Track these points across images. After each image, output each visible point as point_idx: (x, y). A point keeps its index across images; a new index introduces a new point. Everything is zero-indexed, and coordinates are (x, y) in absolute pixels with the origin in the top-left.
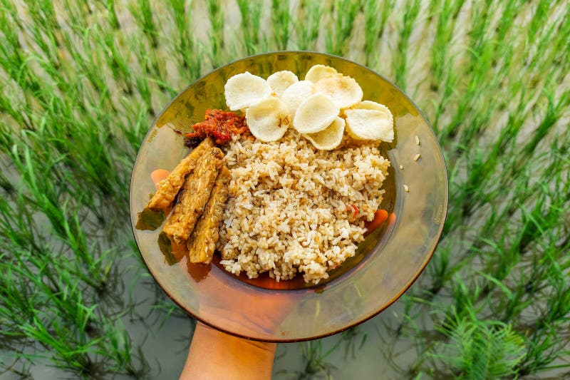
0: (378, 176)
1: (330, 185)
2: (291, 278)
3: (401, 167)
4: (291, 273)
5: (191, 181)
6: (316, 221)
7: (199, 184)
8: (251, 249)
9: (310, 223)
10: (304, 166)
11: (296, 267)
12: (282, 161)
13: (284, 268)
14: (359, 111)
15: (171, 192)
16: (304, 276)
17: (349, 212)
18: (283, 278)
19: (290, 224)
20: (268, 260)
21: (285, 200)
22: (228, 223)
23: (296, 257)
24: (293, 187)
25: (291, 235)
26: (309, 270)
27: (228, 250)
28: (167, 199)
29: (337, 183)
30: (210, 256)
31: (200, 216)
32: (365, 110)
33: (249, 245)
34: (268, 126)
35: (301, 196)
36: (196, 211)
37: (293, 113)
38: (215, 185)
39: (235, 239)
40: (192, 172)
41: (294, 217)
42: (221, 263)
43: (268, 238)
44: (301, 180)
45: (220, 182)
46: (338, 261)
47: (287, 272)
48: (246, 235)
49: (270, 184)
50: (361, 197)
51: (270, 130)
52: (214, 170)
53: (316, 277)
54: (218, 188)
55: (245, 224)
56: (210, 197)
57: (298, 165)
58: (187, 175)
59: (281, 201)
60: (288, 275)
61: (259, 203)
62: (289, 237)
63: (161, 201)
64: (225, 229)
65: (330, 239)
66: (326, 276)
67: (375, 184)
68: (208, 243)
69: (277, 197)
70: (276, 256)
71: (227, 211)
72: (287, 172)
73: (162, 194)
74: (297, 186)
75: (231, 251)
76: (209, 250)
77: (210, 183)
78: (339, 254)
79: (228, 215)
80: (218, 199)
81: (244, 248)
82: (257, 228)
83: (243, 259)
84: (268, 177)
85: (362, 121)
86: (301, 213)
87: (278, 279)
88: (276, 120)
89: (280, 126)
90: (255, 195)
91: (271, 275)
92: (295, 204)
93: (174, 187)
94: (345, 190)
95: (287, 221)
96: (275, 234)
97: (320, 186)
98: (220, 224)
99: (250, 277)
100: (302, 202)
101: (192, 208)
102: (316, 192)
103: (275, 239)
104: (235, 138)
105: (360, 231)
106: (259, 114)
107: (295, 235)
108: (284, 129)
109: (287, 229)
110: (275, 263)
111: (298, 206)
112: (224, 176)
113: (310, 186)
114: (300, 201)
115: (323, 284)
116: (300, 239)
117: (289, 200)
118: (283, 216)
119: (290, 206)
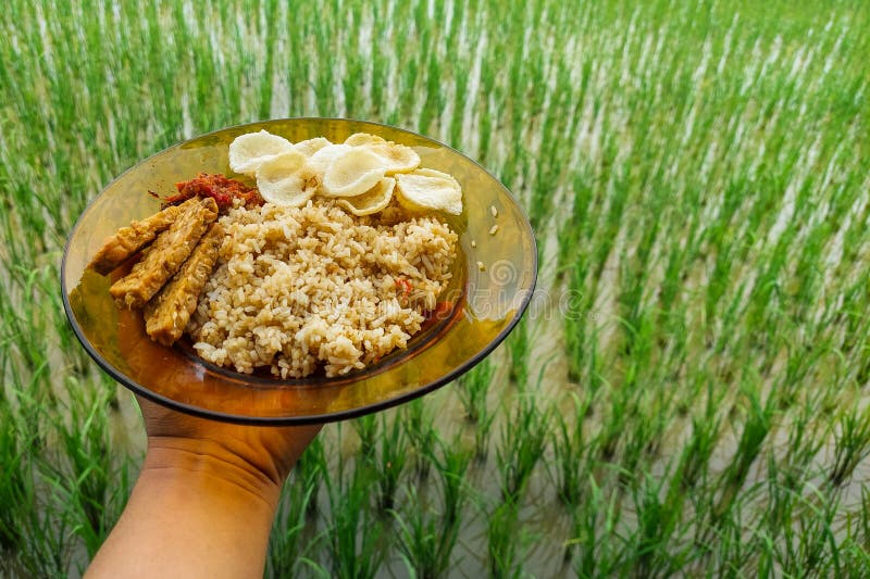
0: (440, 246)
1: (370, 257)
2: (305, 374)
3: (473, 243)
4: (306, 362)
5: (164, 237)
6: (350, 294)
7: (177, 240)
8: (246, 330)
9: (339, 297)
10: (336, 226)
11: (313, 351)
12: (303, 220)
13: (295, 354)
14: (414, 177)
15: (132, 239)
16: (326, 368)
17: (398, 289)
18: (292, 373)
19: (311, 294)
20: (272, 339)
21: (304, 264)
22: (212, 297)
23: (315, 333)
24: (318, 251)
25: (310, 311)
26: (333, 349)
27: (208, 329)
28: (124, 247)
29: (384, 252)
30: (178, 328)
31: (170, 276)
32: (423, 177)
33: (241, 323)
34: (286, 189)
35: (330, 260)
36: (166, 266)
37: (323, 174)
38: (199, 243)
39: (221, 315)
40: (167, 227)
41: (316, 284)
42: (195, 346)
43: (273, 307)
44: (331, 242)
45: (207, 241)
46: (380, 344)
47: (299, 362)
48: (240, 310)
49: (283, 246)
50: (414, 272)
51: (289, 194)
52: (202, 219)
53: (345, 362)
54: (204, 246)
55: (240, 295)
56: (190, 257)
57: (329, 224)
58: (161, 230)
59: (298, 267)
60: (300, 370)
61: (263, 271)
62: (306, 313)
63: (115, 246)
64: (208, 304)
65: (369, 318)
66: (360, 365)
67: (436, 255)
68: (178, 308)
69: (293, 260)
70: (284, 335)
71: (213, 280)
72: (310, 233)
73: (118, 238)
74: (324, 248)
75: (212, 331)
76: (179, 318)
77: (192, 236)
78: (382, 339)
79: (215, 285)
80: (200, 261)
81: (237, 326)
82: (258, 295)
83: (231, 342)
84: (283, 239)
85: (418, 189)
86: (327, 282)
87: (284, 372)
88: (299, 181)
89: (304, 190)
90: (260, 258)
91: (274, 371)
92: (319, 269)
93: (138, 233)
94: (393, 258)
95: (305, 289)
96: (285, 302)
97: (359, 256)
98: (201, 294)
99: (240, 369)
100: (329, 271)
101: (162, 261)
102: (353, 262)
103: (283, 311)
104: (236, 201)
105: (415, 318)
106: (274, 174)
107: (315, 309)
108: (310, 191)
109: (305, 300)
110: (282, 345)
111: (324, 274)
112: (215, 235)
113: (343, 252)
114: (326, 268)
115: (354, 374)
116: (323, 313)
117: (311, 264)
118: (300, 282)
119: (312, 271)
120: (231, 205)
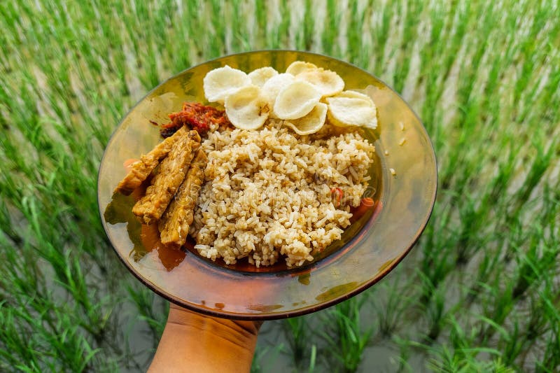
0: (363, 158)
1: (311, 169)
2: (272, 263)
3: (386, 153)
4: (272, 256)
5: (165, 164)
6: (299, 202)
7: (174, 165)
8: (229, 233)
9: (292, 205)
10: (286, 148)
11: (277, 249)
12: (262, 144)
13: (265, 251)
14: (341, 99)
15: (143, 171)
16: (286, 259)
17: (333, 195)
18: (263, 263)
19: (271, 205)
20: (247, 241)
21: (265, 182)
22: (204, 207)
23: (278, 237)
24: (274, 170)
25: (272, 217)
26: (292, 249)
27: (203, 234)
28: (138, 178)
29: (321, 166)
30: (183, 237)
31: (172, 198)
32: (347, 99)
33: (225, 228)
34: (247, 115)
35: (283, 177)
36: (169, 190)
37: (274, 101)
38: (190, 168)
39: (211, 222)
40: (167, 155)
41: (274, 197)
42: (195, 247)
43: (247, 219)
44: (283, 162)
45: (196, 165)
46: (323, 242)
47: (268, 256)
48: (223, 218)
49: (250, 167)
50: (345, 181)
51: (249, 119)
52: (190, 150)
53: (300, 258)
54: (193, 170)
55: (223, 207)
56: (185, 179)
57: (279, 147)
58: (162, 158)
59: (261, 184)
60: (269, 260)
61: (237, 187)
62: (270, 219)
63: (132, 179)
64: (201, 213)
65: (314, 220)
66: (310, 258)
67: (360, 167)
68: (181, 223)
69: (257, 178)
70: (256, 238)
71: (203, 195)
72: (268, 155)
73: (133, 172)
74: (278, 167)
75: (206, 235)
76: (182, 231)
77: (185, 164)
78: (324, 236)
79: (204, 199)
80: (192, 182)
81: (222, 231)
82: (235, 208)
83: (220, 243)
84: (248, 161)
85: (344, 109)
86: (282, 195)
87: (258, 263)
88: (256, 108)
89: (260, 115)
90: (233, 177)
91: (250, 261)
92: (276, 185)
93: (146, 166)
94: (329, 172)
95: (268, 202)
96: (255, 214)
97: (303, 170)
98: (195, 207)
99: (228, 262)
100: (284, 185)
101: (165, 187)
102: (299, 175)
103: (254, 220)
104: (213, 127)
105: (346, 215)
106: (238, 103)
107: (276, 217)
108: (265, 116)
109: (267, 210)
110: (255, 244)
111: (280, 188)
112: (200, 159)
113: (292, 169)
114: (281, 183)
116: (281, 220)
117: (270, 182)
118: (264, 196)
119: (271, 187)
120: (209, 129)
